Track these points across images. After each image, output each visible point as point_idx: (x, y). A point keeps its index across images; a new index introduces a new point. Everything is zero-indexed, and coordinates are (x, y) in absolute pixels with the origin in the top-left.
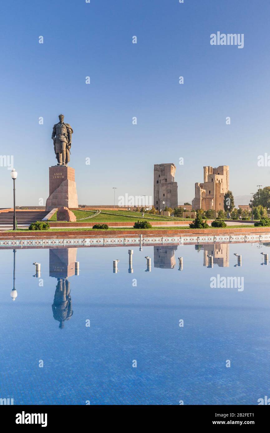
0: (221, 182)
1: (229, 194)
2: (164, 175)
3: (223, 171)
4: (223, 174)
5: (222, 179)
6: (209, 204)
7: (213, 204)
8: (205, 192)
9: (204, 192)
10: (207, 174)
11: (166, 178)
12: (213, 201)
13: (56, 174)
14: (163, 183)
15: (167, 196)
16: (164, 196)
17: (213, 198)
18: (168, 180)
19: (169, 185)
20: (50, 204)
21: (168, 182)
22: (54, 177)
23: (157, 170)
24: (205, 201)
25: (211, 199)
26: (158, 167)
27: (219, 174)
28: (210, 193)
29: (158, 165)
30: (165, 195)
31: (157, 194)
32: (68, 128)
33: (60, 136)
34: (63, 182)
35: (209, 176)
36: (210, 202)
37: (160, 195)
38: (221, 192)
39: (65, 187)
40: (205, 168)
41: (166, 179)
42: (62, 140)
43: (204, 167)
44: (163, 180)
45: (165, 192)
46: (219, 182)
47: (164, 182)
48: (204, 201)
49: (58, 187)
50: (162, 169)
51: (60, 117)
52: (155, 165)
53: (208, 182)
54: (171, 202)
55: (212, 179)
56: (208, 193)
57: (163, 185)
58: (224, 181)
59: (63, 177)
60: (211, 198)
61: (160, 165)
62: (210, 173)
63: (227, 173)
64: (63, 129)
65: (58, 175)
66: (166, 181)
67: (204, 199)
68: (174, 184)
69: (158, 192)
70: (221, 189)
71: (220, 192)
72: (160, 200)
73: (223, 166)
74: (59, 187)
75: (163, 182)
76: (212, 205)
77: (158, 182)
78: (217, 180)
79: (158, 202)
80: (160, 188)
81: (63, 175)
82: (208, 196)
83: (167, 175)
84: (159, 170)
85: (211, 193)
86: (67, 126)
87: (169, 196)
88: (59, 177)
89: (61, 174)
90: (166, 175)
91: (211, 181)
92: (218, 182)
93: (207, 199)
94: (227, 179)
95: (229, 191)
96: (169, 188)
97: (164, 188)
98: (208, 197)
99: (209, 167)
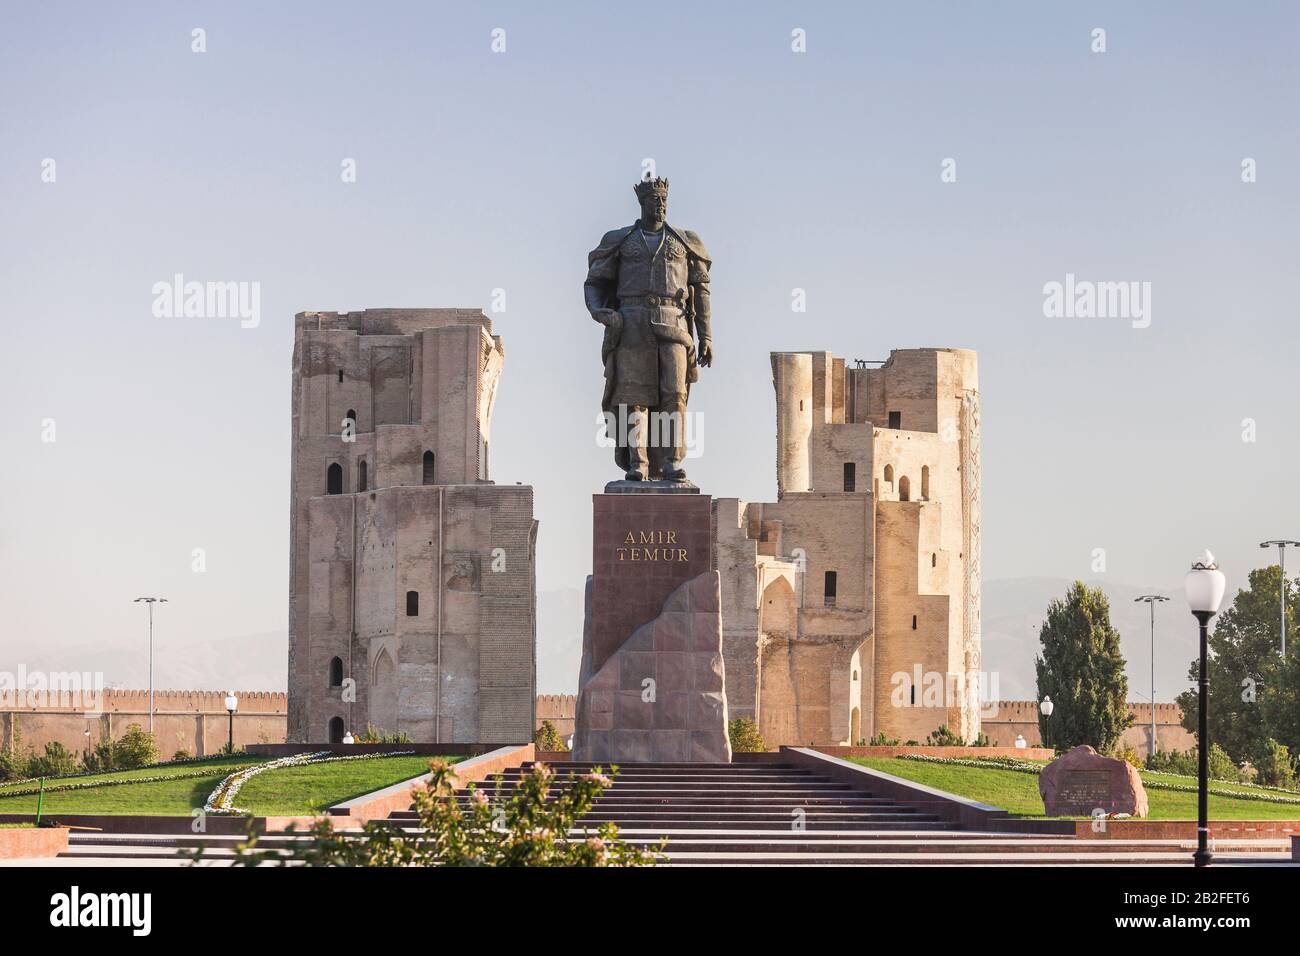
0: (915, 495)
1: (1088, 613)
2: (411, 415)
3: (930, 392)
4: (932, 427)
5: (925, 469)
6: (828, 695)
7: (855, 689)
8: (792, 582)
9: (781, 580)
10: (804, 422)
11: (427, 447)
12: (856, 658)
13: (637, 537)
14: (409, 496)
15: (440, 616)
16: (412, 607)
17: (856, 641)
18: (447, 461)
19: (465, 512)
20: (609, 717)
21: (451, 487)
22: (628, 555)
23: (328, 370)
24: (791, 663)
25: (842, 646)
26: (341, 338)
27: (894, 421)
28: (831, 590)
29: (334, 320)
30: (426, 604)
31: (342, 595)
32: (697, 258)
33: (655, 306)
34: (687, 585)
35: (822, 438)
36: (835, 673)
37: (364, 608)
38: (925, 588)
39: (701, 615)
40: (780, 363)
41: (429, 458)
42: (668, 334)
43: (775, 359)
44: (404, 459)
45: (421, 579)
46: (904, 496)
47: (412, 488)
48: (784, 666)
49: (655, 612)
50: (383, 355)
51: (650, 194)
52: (304, 323)
53: (816, 495)
54: (477, 674)
55: (849, 469)
56: (818, 598)
57: (400, 509)
58: (944, 486)
59: (683, 555)
60: (837, 640)
61: (361, 323)
62: (829, 415)
63: (962, 413)
64: (673, 264)
65: (650, 544)
66: (429, 474)
67: (785, 651)
68: (507, 506)
69: (349, 573)
70: (924, 561)
71: (909, 588)
72: (373, 652)
73: (929, 355)
74: (665, 615)
75: (407, 478)
76: (855, 700)
77: (335, 479)
78: (888, 477)
79: (347, 665)
80: (372, 536)
81: (681, 542)
82: (817, 622)
83: (435, 422)
84: (349, 366)
85: (841, 598)
86: (692, 247)
87: (460, 609)
88: (660, 553)
89: (671, 539)
90: (427, 416)
91: (839, 485)
92: (896, 497)
93: (811, 644)
94: (961, 469)
95: (1080, 590)
96: (460, 538)
97: (417, 535)
98: (815, 627)
99: (818, 357)
